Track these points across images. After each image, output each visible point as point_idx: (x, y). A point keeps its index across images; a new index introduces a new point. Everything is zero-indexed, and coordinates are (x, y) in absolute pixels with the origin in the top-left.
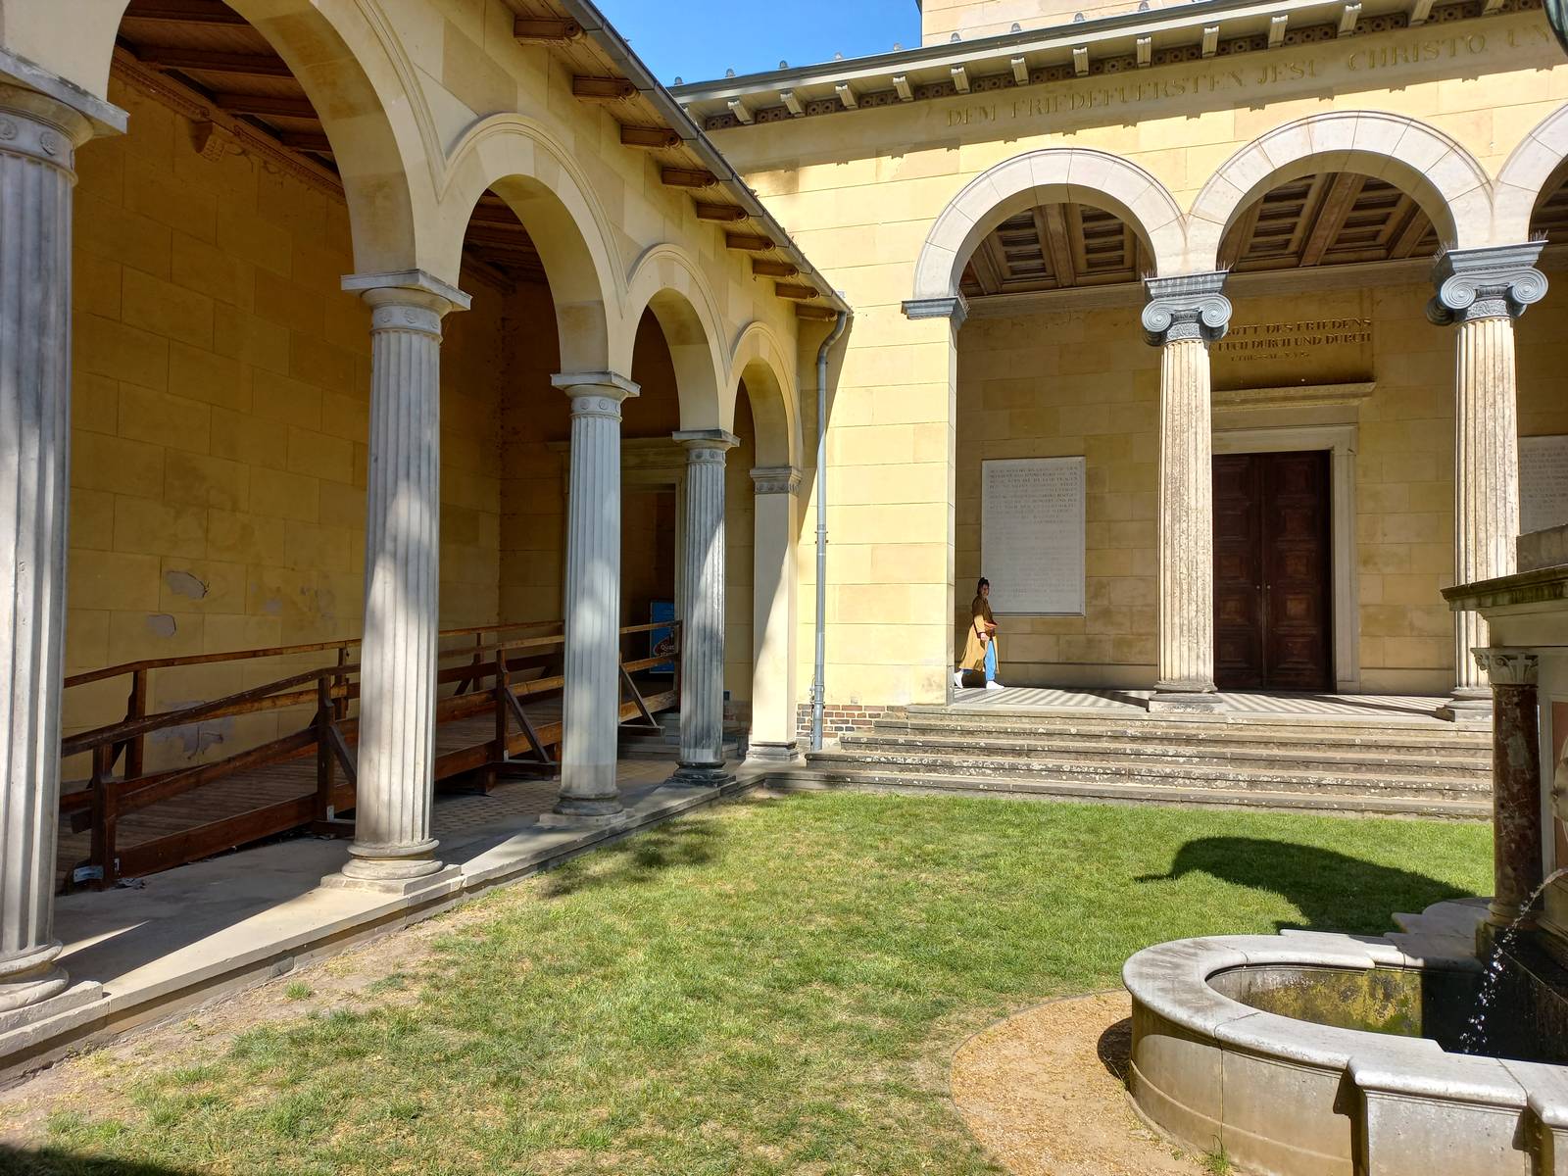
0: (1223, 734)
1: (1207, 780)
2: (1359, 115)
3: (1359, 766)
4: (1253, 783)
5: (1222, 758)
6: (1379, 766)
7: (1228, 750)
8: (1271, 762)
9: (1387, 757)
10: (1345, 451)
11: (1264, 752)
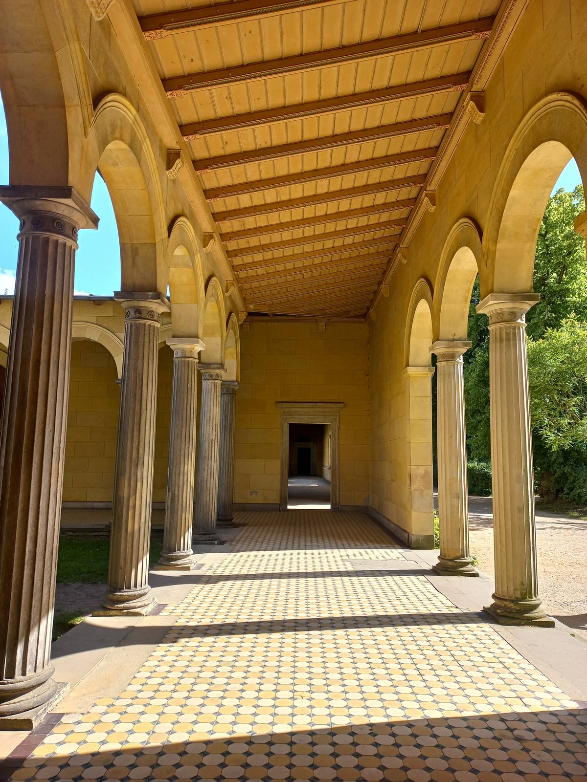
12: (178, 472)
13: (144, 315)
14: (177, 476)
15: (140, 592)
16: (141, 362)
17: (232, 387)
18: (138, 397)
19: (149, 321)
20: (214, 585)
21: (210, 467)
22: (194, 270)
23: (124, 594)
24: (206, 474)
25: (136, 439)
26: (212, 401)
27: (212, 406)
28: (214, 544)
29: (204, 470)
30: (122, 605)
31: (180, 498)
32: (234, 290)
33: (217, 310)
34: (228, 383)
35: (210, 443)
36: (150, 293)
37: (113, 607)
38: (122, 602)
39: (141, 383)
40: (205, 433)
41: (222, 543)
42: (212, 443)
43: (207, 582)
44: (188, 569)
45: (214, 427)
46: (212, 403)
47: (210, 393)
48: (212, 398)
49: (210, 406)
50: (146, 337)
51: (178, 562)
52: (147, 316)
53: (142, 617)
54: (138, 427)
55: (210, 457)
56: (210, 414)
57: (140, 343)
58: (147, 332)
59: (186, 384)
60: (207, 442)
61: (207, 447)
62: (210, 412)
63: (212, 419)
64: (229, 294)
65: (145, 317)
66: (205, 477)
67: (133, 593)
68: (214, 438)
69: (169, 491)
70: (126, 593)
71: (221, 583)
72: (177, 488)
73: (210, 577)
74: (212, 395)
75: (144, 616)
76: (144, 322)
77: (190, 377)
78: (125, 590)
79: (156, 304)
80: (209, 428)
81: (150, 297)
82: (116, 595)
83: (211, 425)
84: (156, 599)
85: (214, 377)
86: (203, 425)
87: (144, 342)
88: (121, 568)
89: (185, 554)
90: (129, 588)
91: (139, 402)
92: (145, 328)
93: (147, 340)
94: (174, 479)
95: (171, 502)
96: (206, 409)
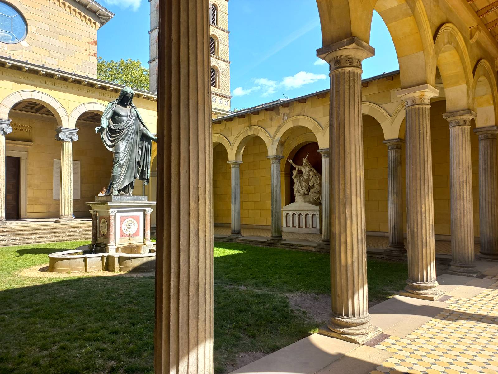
0: (10, 229)
1: (8, 240)
2: (43, 93)
3: (43, 233)
4: (20, 240)
5: (11, 235)
6: (47, 233)
7: (13, 233)
8: (23, 235)
9: (49, 231)
10: (24, 158)
11: (22, 233)
12: (415, 211)
13: (343, 63)
14: (415, 214)
15: (357, 321)
16: (343, 109)
17: (490, 132)
18: (341, 142)
19: (347, 68)
20: (451, 322)
21: (462, 206)
22: (415, 17)
23: (343, 320)
24: (459, 213)
25: (342, 181)
26: (460, 146)
27: (461, 150)
28: (473, 276)
29: (457, 209)
30: (341, 330)
31: (420, 234)
32: (481, 36)
33: (457, 58)
34: (485, 129)
35: (461, 185)
36: (345, 40)
37: (333, 329)
38: (342, 327)
39: (343, 129)
40: (455, 175)
41: (482, 276)
42: (463, 185)
43: (445, 318)
44: (432, 299)
45: (464, 169)
46: (461, 148)
47: (457, 139)
48: (460, 142)
49: (459, 150)
50: (346, 84)
51: (421, 292)
52: (345, 65)
53: (358, 345)
54: (343, 170)
55: (461, 198)
56: (459, 158)
57: (340, 92)
58: (346, 79)
59: (417, 131)
60: (458, 184)
61: (458, 188)
62: (459, 156)
63: (461, 163)
64: (475, 41)
65: (344, 66)
66: (458, 215)
67: (351, 321)
68: (465, 180)
69: (409, 229)
70: (345, 320)
71: (461, 322)
72: (415, 225)
73: (452, 312)
74: (460, 140)
75: (360, 344)
76: (343, 71)
77: (421, 122)
78: (344, 317)
79: (353, 50)
80: (459, 171)
81: (345, 44)
82: (336, 319)
83: (461, 167)
84: (380, 329)
85: (461, 123)
86: (452, 168)
87: (344, 89)
88: (338, 296)
89: (428, 285)
90: (347, 315)
91: (343, 147)
92: (344, 76)
93: (347, 87)
94: (412, 217)
95: (411, 238)
96: (455, 153)
